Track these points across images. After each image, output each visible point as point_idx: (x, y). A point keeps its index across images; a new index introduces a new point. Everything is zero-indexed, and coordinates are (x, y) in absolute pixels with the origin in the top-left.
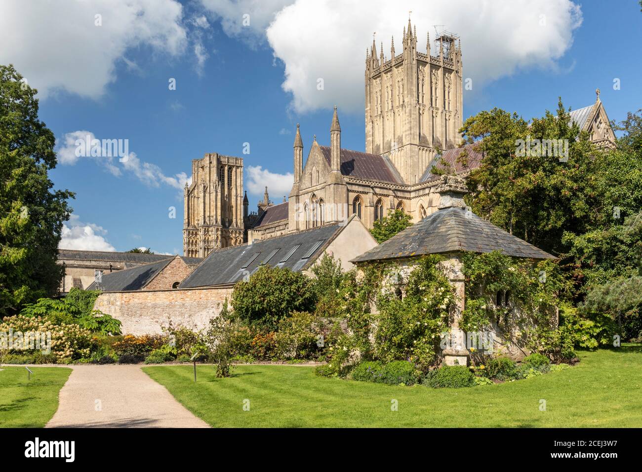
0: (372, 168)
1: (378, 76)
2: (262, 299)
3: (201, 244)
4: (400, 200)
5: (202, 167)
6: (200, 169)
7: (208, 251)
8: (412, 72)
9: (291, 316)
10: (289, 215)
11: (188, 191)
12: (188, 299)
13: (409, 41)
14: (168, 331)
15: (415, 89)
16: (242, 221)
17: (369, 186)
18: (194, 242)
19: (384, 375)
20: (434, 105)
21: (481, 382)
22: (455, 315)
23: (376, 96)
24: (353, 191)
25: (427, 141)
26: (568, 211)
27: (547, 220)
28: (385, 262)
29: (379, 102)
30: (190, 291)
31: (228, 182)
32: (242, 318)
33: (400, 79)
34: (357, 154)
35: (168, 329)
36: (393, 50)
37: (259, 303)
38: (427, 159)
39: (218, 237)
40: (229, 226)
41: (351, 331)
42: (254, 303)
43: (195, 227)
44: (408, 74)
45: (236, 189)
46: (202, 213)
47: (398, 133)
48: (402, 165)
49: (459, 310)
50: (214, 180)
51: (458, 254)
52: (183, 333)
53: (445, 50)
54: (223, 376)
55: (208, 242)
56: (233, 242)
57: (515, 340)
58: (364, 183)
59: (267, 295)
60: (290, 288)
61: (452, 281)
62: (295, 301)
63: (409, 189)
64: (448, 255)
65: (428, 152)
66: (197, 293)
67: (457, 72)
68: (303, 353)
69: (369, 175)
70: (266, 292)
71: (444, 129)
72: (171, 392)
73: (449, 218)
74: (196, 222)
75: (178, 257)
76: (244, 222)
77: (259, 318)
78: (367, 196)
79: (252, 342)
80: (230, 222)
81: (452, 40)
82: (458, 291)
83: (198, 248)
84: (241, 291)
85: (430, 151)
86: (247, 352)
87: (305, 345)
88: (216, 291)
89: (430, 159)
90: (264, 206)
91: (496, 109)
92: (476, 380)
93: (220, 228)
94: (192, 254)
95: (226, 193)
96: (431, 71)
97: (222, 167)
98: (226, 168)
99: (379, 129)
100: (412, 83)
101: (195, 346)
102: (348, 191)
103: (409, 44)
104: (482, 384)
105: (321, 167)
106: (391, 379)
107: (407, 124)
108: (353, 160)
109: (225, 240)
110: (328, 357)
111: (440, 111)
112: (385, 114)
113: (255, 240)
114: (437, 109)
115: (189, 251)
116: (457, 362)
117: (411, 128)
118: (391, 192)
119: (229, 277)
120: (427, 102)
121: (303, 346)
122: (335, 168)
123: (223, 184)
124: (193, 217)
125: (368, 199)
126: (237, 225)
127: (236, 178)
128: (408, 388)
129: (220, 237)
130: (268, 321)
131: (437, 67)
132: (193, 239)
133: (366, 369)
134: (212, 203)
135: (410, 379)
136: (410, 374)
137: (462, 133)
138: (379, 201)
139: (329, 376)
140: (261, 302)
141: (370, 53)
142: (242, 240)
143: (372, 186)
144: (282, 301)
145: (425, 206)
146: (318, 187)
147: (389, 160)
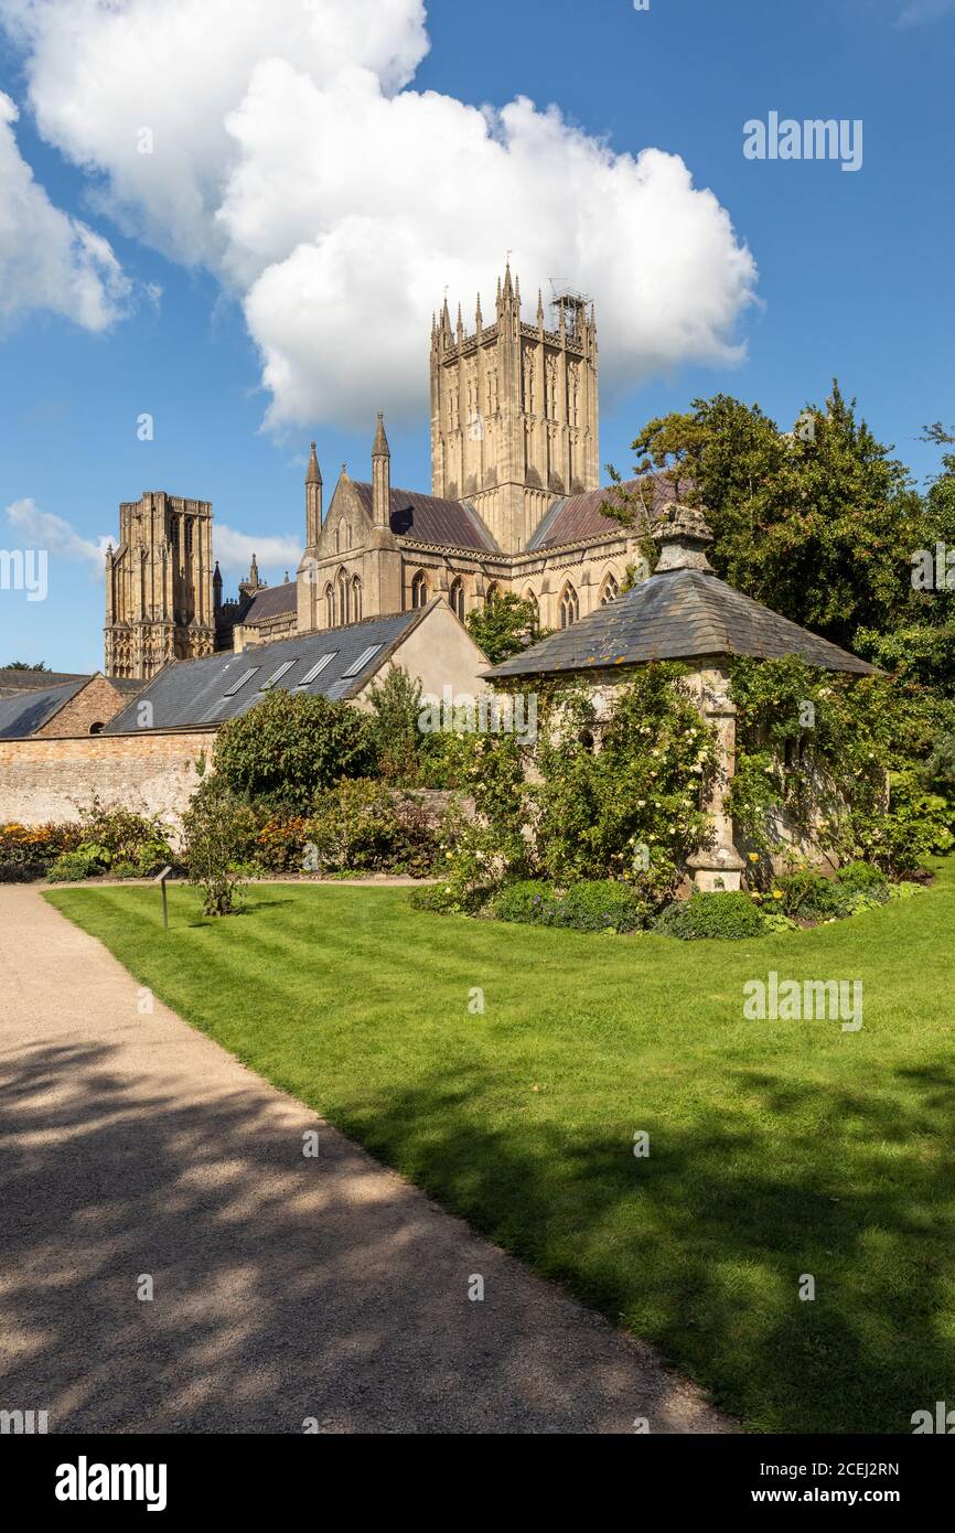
0: (445, 524)
1: (452, 362)
2: (276, 752)
3: (138, 656)
4: (493, 580)
5: (139, 518)
6: (135, 521)
7: (150, 668)
8: (512, 356)
9: (337, 786)
10: (299, 604)
11: (113, 560)
12: (126, 754)
13: (508, 302)
14: (91, 817)
15: (517, 387)
16: (212, 614)
17: (440, 555)
18: (125, 651)
19: (571, 912)
20: (549, 417)
21: (778, 926)
22: (716, 785)
23: (449, 397)
24: (412, 563)
25: (538, 478)
26: (863, 589)
27: (822, 605)
28: (557, 678)
29: (455, 408)
30: (130, 739)
31: (186, 545)
32: (235, 790)
33: (491, 369)
34: (420, 498)
35: (92, 813)
36: (479, 317)
37: (269, 761)
38: (539, 510)
39: (168, 643)
40: (188, 623)
41: (483, 817)
42: (259, 760)
43: (126, 624)
44: (505, 360)
45: (201, 558)
46: (138, 600)
47: (489, 464)
48: (496, 519)
49: (723, 776)
50: (160, 541)
51: (720, 661)
52: (122, 820)
53: (568, 322)
54: (218, 913)
55: (150, 652)
56: (195, 651)
57: (814, 836)
58: (431, 548)
59: (286, 745)
60: (330, 733)
61: (710, 715)
62: (338, 757)
63: (508, 561)
64: (697, 662)
65: (540, 498)
66: (145, 742)
67: (588, 361)
68: (361, 856)
69: (439, 536)
70: (283, 739)
71: (567, 459)
72: (118, 955)
73: (684, 590)
74: (128, 616)
75: (100, 676)
76: (215, 616)
77: (269, 789)
78: (437, 572)
79: (259, 838)
80: (190, 616)
81: (578, 305)
82: (721, 736)
83: (131, 662)
84: (233, 739)
85: (544, 496)
86: (251, 857)
87: (363, 843)
88: (182, 738)
89: (545, 510)
90: (250, 588)
91: (720, 396)
92: (767, 922)
93: (171, 627)
94: (122, 672)
95: (182, 564)
96: (545, 357)
97: (174, 518)
98: (182, 520)
99: (455, 456)
100: (513, 376)
101: (146, 846)
102: (404, 562)
103: (508, 308)
104: (782, 929)
105: (355, 519)
106: (586, 920)
107: (504, 448)
108: (411, 509)
109: (182, 648)
110: (413, 866)
111: (560, 428)
112: (466, 430)
113: (248, 644)
114: (555, 423)
115: (115, 667)
116: (720, 884)
117: (511, 456)
118: (477, 567)
119: (201, 713)
120: (538, 411)
121: (359, 845)
122: (381, 520)
123: (176, 549)
124: (121, 606)
125: (438, 577)
126: (202, 621)
127: (200, 539)
128: (624, 938)
129: (171, 643)
130: (287, 795)
131: (555, 351)
132: (122, 646)
133: (526, 898)
134: (156, 581)
135: (625, 920)
136: (625, 908)
137: (639, 450)
138: (458, 582)
139: (441, 910)
140: (274, 760)
141: (438, 322)
142: (212, 649)
143: (445, 554)
144: (313, 758)
145: (537, 592)
146: (351, 555)
147: (473, 510)
